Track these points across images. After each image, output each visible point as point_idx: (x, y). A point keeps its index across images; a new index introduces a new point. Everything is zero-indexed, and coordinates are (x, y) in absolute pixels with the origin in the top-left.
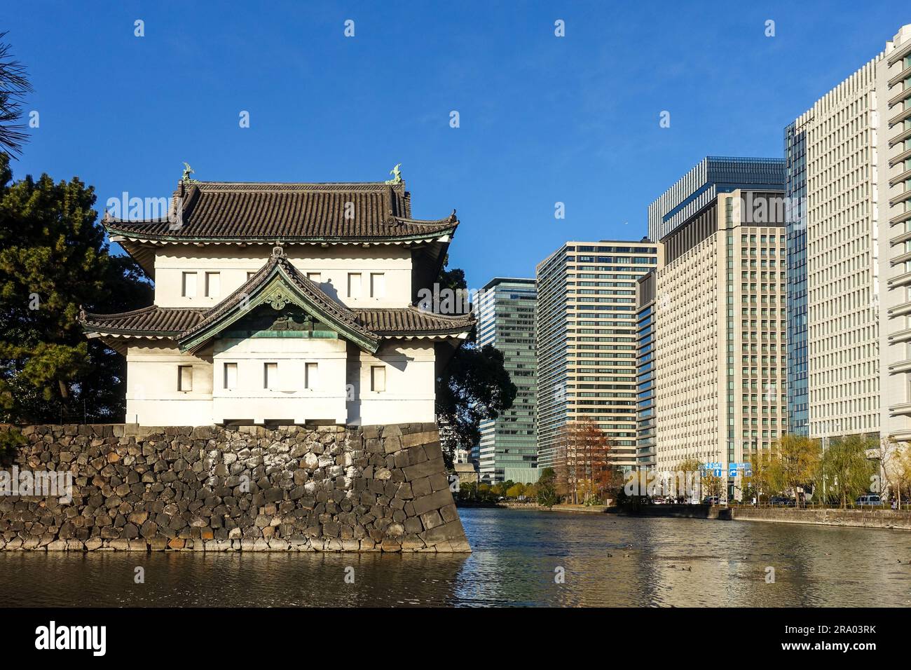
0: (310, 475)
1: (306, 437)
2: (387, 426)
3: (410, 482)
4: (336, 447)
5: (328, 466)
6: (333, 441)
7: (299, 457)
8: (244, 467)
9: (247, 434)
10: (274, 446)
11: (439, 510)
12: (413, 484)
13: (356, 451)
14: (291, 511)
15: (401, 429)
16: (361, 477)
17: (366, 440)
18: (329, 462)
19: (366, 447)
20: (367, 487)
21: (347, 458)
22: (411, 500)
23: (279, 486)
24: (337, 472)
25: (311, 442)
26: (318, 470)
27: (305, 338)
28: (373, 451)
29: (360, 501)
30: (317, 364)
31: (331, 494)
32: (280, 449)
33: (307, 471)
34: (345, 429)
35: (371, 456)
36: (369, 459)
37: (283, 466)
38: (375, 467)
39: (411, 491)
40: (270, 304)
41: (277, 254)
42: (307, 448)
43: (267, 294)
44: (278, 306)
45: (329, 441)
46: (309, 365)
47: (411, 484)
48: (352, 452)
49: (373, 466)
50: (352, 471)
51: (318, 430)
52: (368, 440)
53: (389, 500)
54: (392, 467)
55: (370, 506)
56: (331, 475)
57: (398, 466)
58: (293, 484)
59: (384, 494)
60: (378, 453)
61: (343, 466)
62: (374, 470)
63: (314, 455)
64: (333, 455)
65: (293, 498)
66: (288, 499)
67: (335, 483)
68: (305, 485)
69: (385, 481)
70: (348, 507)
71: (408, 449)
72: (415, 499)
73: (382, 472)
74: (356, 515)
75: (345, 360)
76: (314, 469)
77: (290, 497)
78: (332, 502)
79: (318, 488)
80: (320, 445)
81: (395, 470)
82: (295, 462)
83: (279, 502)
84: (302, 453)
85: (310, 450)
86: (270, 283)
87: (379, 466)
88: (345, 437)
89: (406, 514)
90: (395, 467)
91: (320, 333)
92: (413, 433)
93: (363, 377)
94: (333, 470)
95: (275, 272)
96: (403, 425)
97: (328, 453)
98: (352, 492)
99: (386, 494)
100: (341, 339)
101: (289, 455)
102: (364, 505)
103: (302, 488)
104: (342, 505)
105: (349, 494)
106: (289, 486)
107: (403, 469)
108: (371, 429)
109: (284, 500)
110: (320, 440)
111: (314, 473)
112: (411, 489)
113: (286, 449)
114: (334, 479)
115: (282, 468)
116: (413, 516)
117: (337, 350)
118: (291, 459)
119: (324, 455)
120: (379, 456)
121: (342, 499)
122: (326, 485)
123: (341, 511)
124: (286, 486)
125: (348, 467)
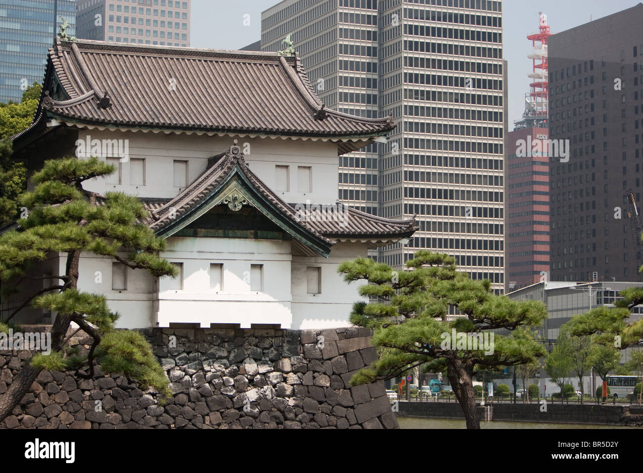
0: (251, 381)
1: (244, 342)
2: (324, 330)
3: (350, 389)
4: (275, 352)
5: (269, 372)
6: (272, 346)
7: (238, 363)
8: (184, 373)
9: (184, 337)
10: (212, 351)
11: (379, 417)
12: (352, 391)
13: (295, 357)
14: (237, 420)
15: (338, 334)
16: (302, 384)
17: (303, 345)
18: (269, 368)
19: (304, 353)
20: (309, 395)
21: (286, 364)
22: (352, 407)
23: (222, 394)
24: (277, 378)
25: (250, 347)
26: (258, 376)
27: (251, 238)
28: (312, 357)
29: (303, 408)
30: (261, 266)
31: (274, 402)
32: (220, 354)
33: (247, 378)
34: (283, 333)
35: (310, 362)
36: (307, 364)
37: (223, 372)
38: (314, 373)
39: (351, 399)
40: (227, 204)
41: (233, 153)
42: (246, 353)
43: (225, 194)
44: (235, 206)
45: (268, 346)
46: (253, 266)
47: (351, 391)
48: (290, 357)
49: (312, 372)
50: (293, 378)
51: (256, 335)
52: (306, 345)
53: (331, 407)
54: (330, 373)
55: (314, 414)
56: (271, 382)
57: (337, 372)
58: (234, 391)
59: (326, 402)
60: (317, 359)
61: (283, 372)
62: (313, 376)
63: (253, 361)
64: (272, 361)
65: (236, 406)
66: (232, 408)
67: (276, 390)
68: (246, 393)
69: (325, 388)
70: (292, 415)
71: (345, 354)
72: (355, 406)
73: (321, 379)
74: (302, 423)
75: (290, 263)
76: (254, 376)
77: (233, 405)
78: (276, 410)
79: (260, 396)
80: (259, 350)
81: (333, 377)
82: (235, 368)
83: (223, 410)
84: (241, 359)
85: (249, 355)
86: (228, 184)
87: (319, 372)
88: (283, 342)
89: (349, 422)
90: (334, 374)
91: (265, 233)
92: (350, 338)
93: (299, 279)
94: (273, 376)
95: (234, 173)
96: (339, 329)
97: (267, 359)
98: (294, 399)
99: (328, 402)
100: (286, 240)
101: (228, 360)
102: (308, 413)
103: (243, 396)
104: (286, 413)
105: (291, 402)
106: (232, 394)
107: (341, 375)
108: (309, 333)
109: (228, 409)
110: (258, 345)
111: (255, 380)
112: (352, 396)
113: (225, 354)
114: (274, 386)
115: (223, 374)
116: (355, 424)
117: (282, 252)
118: (231, 365)
119: (263, 361)
120: (317, 361)
121: (286, 408)
122: (268, 393)
123: (286, 419)
124: (229, 394)
125: (287, 373)
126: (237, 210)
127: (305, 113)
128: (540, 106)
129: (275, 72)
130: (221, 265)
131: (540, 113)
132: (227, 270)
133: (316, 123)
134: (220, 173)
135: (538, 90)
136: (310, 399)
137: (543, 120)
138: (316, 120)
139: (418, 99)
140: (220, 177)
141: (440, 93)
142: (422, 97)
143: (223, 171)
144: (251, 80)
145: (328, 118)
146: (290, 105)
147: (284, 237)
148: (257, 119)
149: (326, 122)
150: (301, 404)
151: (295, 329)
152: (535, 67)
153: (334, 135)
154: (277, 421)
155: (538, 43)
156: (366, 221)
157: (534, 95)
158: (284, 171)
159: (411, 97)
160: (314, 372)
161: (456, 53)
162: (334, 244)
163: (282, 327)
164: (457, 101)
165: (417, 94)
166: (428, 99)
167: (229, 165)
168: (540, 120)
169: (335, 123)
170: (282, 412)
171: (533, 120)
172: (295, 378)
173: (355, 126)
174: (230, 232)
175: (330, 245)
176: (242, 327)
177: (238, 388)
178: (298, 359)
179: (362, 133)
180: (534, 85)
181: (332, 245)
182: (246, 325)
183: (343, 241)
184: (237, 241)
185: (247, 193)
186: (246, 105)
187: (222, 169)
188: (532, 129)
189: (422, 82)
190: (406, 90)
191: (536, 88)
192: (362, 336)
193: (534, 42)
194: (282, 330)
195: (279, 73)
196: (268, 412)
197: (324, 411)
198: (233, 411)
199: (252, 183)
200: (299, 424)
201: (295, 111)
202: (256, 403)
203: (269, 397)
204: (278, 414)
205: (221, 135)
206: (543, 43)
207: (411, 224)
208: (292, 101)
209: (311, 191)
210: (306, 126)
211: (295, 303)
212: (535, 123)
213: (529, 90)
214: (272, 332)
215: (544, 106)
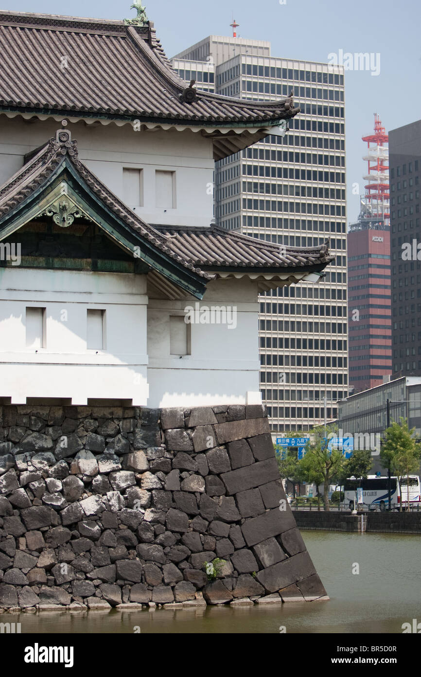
0: (88, 485)
1: (77, 427)
2: (195, 409)
3: (234, 496)
4: (124, 441)
5: (115, 471)
6: (119, 432)
7: (68, 457)
10: (29, 439)
11: (278, 537)
12: (238, 499)
13: (153, 448)
14: (67, 543)
15: (216, 414)
16: (163, 488)
17: (165, 431)
18: (115, 466)
19: (166, 442)
20: (173, 505)
21: (140, 459)
22: (238, 523)
23: (44, 504)
24: (126, 480)
25: (85, 433)
26: (99, 477)
27: (87, 270)
28: (178, 448)
29: (165, 525)
30: (102, 312)
31: (123, 516)
32: (40, 444)
33: (82, 479)
34: (135, 413)
35: (175, 455)
36: (171, 459)
37: (46, 472)
38: (181, 472)
39: (236, 510)
40: (52, 217)
41: (61, 141)
42: (80, 442)
43: (48, 202)
44: (64, 220)
45: (112, 432)
46: (91, 312)
47: (235, 499)
48: (146, 449)
49: (178, 471)
50: (150, 480)
51: (95, 415)
52: (170, 430)
53: (207, 523)
54: (205, 472)
55: (182, 534)
56: (118, 486)
57: (215, 471)
58: (63, 499)
59: (200, 514)
60: (185, 452)
61: (135, 470)
62: (180, 477)
63: (90, 454)
64: (119, 454)
65: (66, 522)
66: (59, 525)
67: (126, 498)
68: (81, 502)
69: (198, 495)
70: (149, 535)
71: (226, 445)
72: (243, 521)
73: (192, 480)
74: (164, 547)
75: (146, 307)
76: (92, 476)
77: (62, 520)
78: (125, 527)
79: (101, 507)
80: (99, 438)
81: (210, 478)
82: (64, 464)
83: (46, 529)
84: (74, 451)
85: (84, 445)
86: (52, 186)
87: (188, 471)
88: (136, 426)
89: (233, 544)
90: (210, 473)
91: (108, 263)
92: (234, 420)
93: (158, 332)
94: (121, 477)
95: (62, 169)
96: (218, 407)
97: (112, 451)
98: (152, 511)
99: (202, 514)
100: (140, 274)
101: (54, 453)
102: (173, 532)
103: (77, 507)
104: (141, 533)
105: (148, 516)
106: (59, 504)
107: (222, 475)
108: (173, 413)
109: (54, 526)
110: (99, 430)
111: (94, 483)
112: (237, 506)
113: (49, 444)
114: (123, 492)
115: (45, 475)
116: (243, 548)
117: (134, 291)
118: (57, 461)
119: (106, 454)
120: (186, 455)
121: (140, 524)
122: (114, 502)
123: (141, 541)
124: (54, 503)
125: (142, 472)
126: (66, 225)
127: (164, 95)
128: (375, 208)
129: (120, 46)
130: (43, 310)
131: (376, 215)
132: (51, 318)
133: (182, 107)
134: (40, 170)
135: (373, 192)
136: (176, 511)
137: (379, 222)
138: (181, 103)
139: (257, 192)
140: (41, 175)
141: (280, 186)
142: (262, 190)
143: (45, 167)
144: (87, 53)
145: (199, 102)
146: (143, 85)
147: (137, 268)
148: (97, 98)
149: (197, 106)
150: (163, 518)
151: (153, 406)
152: (370, 169)
153: (210, 122)
154: (129, 544)
155: (372, 144)
156: (255, 249)
157: (369, 197)
158: (135, 176)
159: (250, 190)
160: (182, 470)
161: (297, 144)
162: (212, 279)
163: (134, 404)
164: (298, 194)
165: (256, 187)
166: (268, 192)
167: (54, 158)
168: (376, 222)
169: (210, 108)
170: (135, 531)
171: (368, 222)
172: (153, 480)
173: (238, 112)
174: (56, 260)
175: (206, 280)
176: (74, 403)
177: (68, 494)
178: (156, 451)
179: (249, 121)
180: (369, 187)
181: (209, 281)
182: (79, 400)
183: (224, 276)
184: (66, 274)
185: (80, 199)
186: (80, 81)
187: (44, 163)
188: (367, 231)
189: (262, 175)
190: (244, 183)
191: (371, 190)
192: (251, 417)
193: (368, 143)
194: (134, 408)
195: (126, 47)
196: (114, 531)
197: (198, 529)
198: (61, 529)
199: (88, 186)
200: (160, 548)
201: (151, 92)
202: (96, 517)
203: (116, 508)
204: (128, 533)
205: (43, 118)
206: (378, 145)
207: (322, 252)
208: (146, 80)
209: (174, 206)
210: (168, 110)
211: (152, 369)
212: (370, 226)
213: (364, 192)
214: (119, 412)
215: (379, 208)
